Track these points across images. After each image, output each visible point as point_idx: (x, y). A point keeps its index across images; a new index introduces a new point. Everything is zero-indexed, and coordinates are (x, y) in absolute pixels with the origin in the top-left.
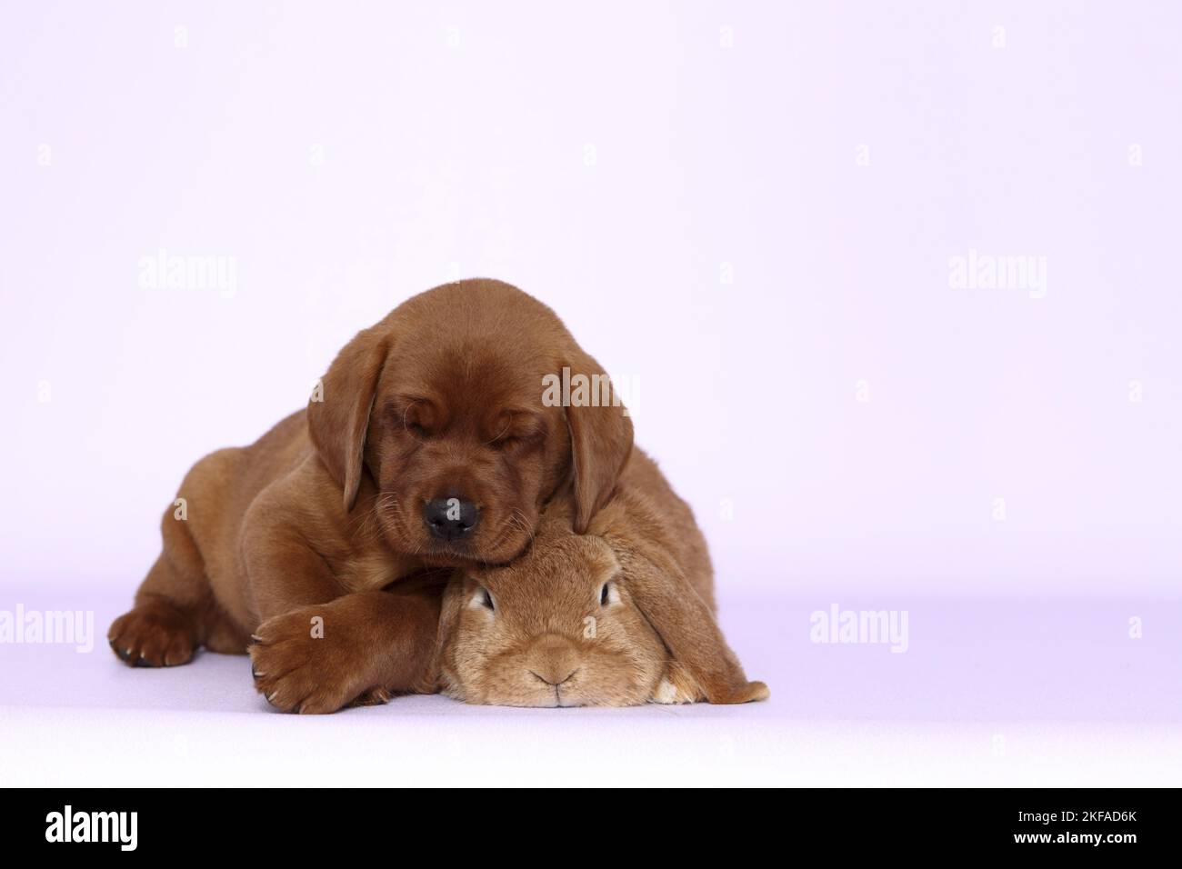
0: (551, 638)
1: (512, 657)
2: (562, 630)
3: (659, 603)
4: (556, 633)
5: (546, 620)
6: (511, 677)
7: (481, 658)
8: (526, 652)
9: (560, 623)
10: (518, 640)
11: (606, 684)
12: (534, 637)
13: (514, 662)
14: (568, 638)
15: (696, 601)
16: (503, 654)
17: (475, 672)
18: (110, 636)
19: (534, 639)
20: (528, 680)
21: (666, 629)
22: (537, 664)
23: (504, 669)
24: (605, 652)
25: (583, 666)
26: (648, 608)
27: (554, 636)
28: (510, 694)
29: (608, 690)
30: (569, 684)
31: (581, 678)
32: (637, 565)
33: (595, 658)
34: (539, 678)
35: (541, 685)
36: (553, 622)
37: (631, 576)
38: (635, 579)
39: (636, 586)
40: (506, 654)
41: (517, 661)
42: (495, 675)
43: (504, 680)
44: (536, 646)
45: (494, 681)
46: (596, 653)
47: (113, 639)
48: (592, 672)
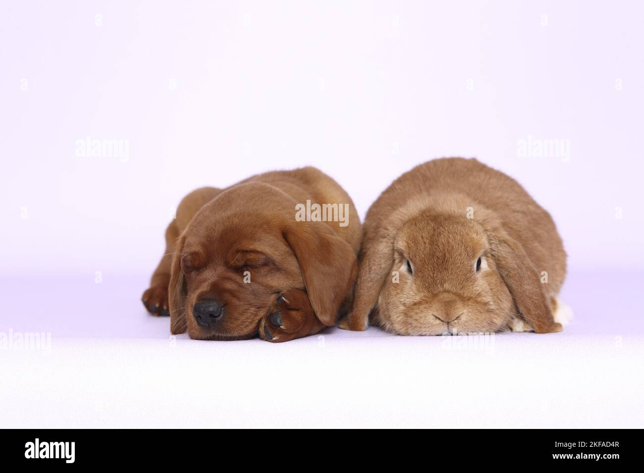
0: (446, 295)
1: (422, 306)
2: (452, 290)
3: (512, 272)
4: (448, 292)
5: (442, 285)
6: (421, 317)
7: (402, 308)
8: (430, 303)
9: (450, 286)
10: (425, 296)
11: (477, 322)
12: (435, 295)
13: (423, 309)
14: (455, 294)
15: (533, 271)
16: (415, 304)
17: (398, 317)
18: (143, 300)
19: (435, 296)
20: (431, 319)
21: (514, 287)
22: (437, 311)
23: (417, 313)
24: (477, 302)
25: (465, 311)
26: (504, 274)
27: (447, 293)
28: (421, 327)
29: (478, 325)
30: (456, 321)
31: (464, 318)
32: (501, 248)
33: (472, 305)
34: (437, 317)
35: (438, 322)
36: (447, 286)
37: (496, 254)
38: (499, 257)
39: (498, 260)
40: (419, 303)
41: (425, 308)
42: (411, 317)
43: (416, 320)
44: (437, 299)
45: (410, 320)
46: (472, 303)
47: (145, 300)
48: (470, 314)
